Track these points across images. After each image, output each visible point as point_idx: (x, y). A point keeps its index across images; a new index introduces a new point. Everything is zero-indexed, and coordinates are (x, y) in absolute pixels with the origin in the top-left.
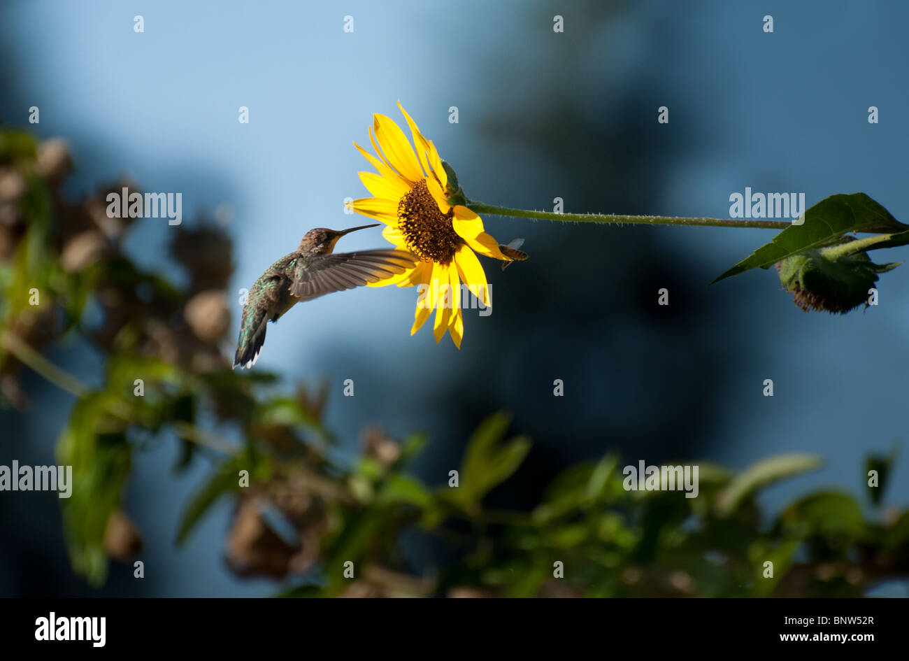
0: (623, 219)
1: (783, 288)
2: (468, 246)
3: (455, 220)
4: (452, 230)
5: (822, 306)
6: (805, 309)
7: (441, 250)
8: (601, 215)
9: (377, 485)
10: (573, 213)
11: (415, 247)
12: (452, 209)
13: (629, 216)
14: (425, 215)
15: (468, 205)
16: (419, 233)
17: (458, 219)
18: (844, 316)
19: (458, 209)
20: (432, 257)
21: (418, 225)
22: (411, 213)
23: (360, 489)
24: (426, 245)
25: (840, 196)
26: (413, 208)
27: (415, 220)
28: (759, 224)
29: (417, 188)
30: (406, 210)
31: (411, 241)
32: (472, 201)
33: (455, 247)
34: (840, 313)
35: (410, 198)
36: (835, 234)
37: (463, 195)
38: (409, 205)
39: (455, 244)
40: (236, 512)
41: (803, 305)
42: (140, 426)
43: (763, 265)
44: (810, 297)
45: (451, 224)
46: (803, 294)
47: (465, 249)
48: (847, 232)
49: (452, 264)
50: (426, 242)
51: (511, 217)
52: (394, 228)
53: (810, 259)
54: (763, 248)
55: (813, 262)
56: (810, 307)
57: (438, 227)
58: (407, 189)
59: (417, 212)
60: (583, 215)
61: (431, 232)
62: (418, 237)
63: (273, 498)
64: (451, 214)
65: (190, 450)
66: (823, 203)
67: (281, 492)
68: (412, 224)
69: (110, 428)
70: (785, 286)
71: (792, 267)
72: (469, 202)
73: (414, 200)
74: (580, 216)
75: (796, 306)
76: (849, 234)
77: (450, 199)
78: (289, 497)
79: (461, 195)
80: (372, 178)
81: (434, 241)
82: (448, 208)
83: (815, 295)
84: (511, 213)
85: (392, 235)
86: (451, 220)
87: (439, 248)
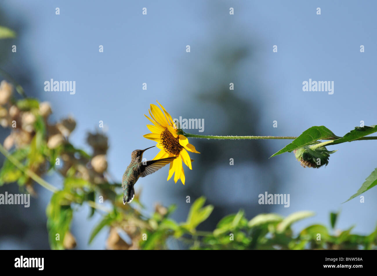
0: (240, 138)
1: (297, 160)
2: (185, 149)
3: (180, 140)
4: (179, 143)
5: (310, 166)
6: (304, 167)
7: (175, 150)
8: (232, 136)
9: (159, 223)
10: (222, 136)
11: (167, 149)
12: (178, 136)
13: (242, 136)
14: (169, 139)
15: (184, 134)
16: (168, 145)
17: (181, 140)
18: (318, 169)
19: (181, 136)
20: (173, 153)
21: (167, 142)
22: (164, 138)
23: (153, 224)
24: (170, 149)
25: (315, 127)
26: (165, 136)
27: (166, 140)
28: (288, 138)
29: (167, 129)
30: (163, 137)
31: (165, 148)
32: (186, 133)
33: (180, 149)
34: (317, 168)
35: (164, 133)
36: (314, 140)
37: (182, 131)
38: (164, 135)
39: (180, 148)
40: (110, 232)
41: (304, 166)
42: (76, 202)
43: (289, 151)
44: (306, 163)
45: (178, 141)
46: (303, 162)
47: (184, 150)
48: (318, 139)
49: (180, 156)
50: (170, 148)
51: (200, 138)
52: (160, 144)
53: (306, 149)
54: (289, 145)
55: (307, 150)
56: (306, 166)
57: (174, 142)
58: (163, 130)
59: (166, 137)
60: (226, 136)
61: (172, 144)
62: (167, 146)
63: (123, 227)
64: (178, 138)
65: (93, 210)
66: (309, 129)
67: (125, 225)
68: (165, 142)
69: (65, 203)
70: (297, 159)
71: (300, 153)
72: (185, 133)
73: (166, 134)
74: (225, 137)
75: (301, 166)
76: (319, 140)
77: (178, 133)
78: (128, 227)
79: (181, 131)
80: (151, 127)
81: (173, 147)
82: (177, 136)
83: (308, 162)
84: (200, 137)
85: (159, 146)
86: (178, 140)
87: (174, 150)
